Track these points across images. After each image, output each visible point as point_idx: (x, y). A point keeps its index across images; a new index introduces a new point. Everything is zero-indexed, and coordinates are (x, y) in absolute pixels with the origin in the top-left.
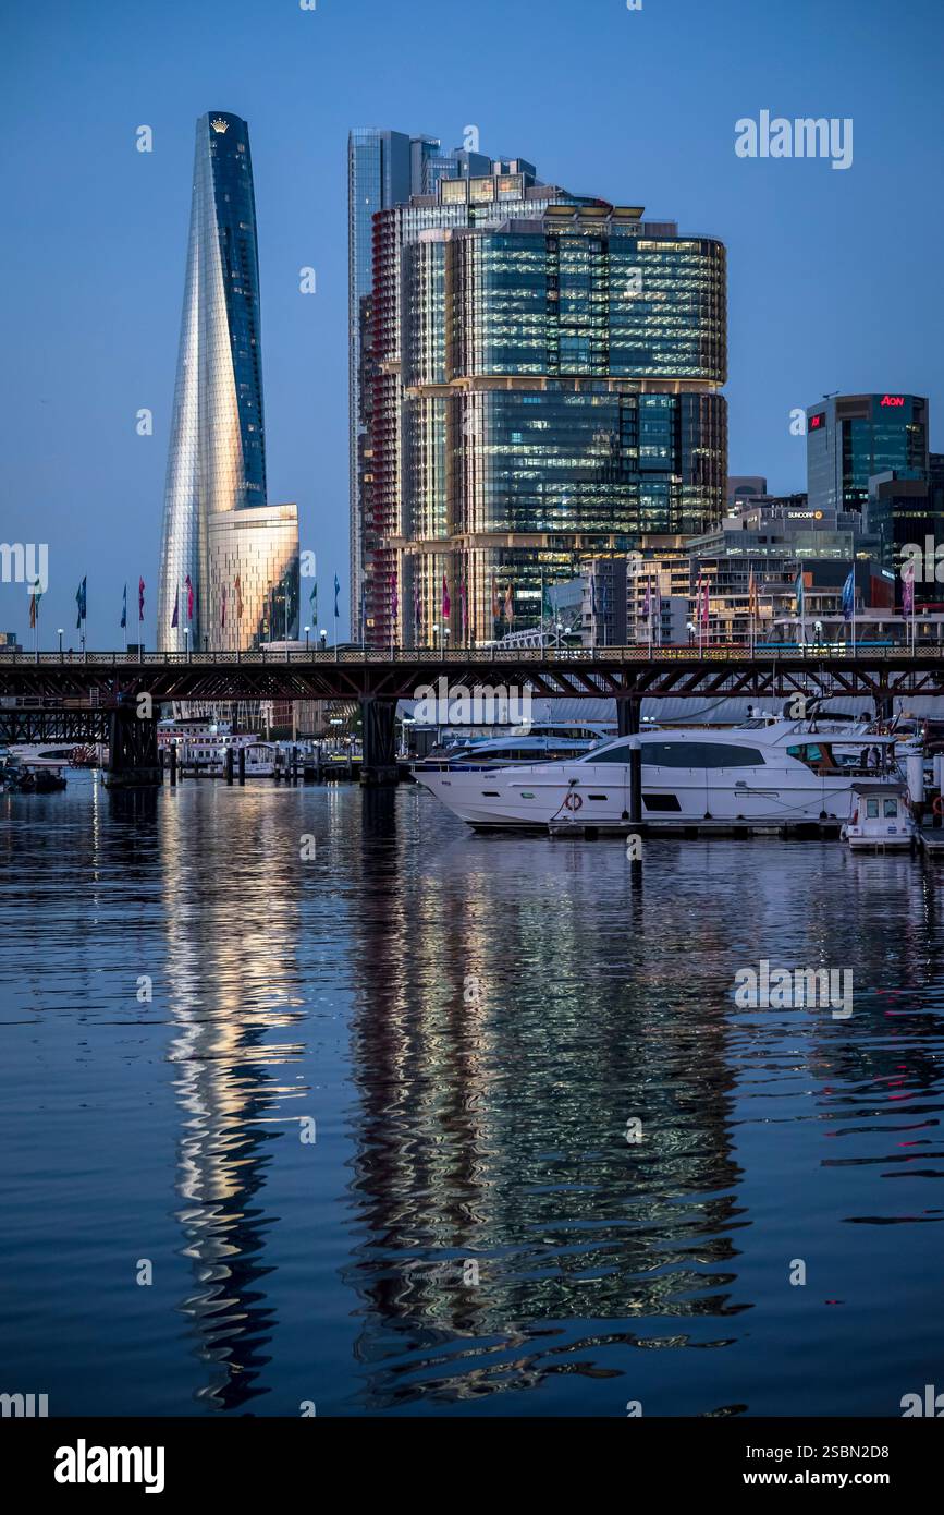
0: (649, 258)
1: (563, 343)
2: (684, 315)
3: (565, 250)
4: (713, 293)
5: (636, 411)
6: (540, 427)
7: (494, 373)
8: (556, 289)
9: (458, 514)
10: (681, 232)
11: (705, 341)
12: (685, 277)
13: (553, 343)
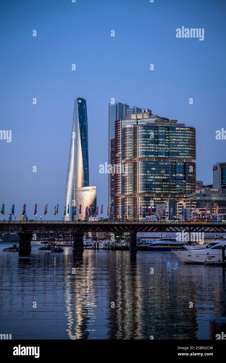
0: (178, 131)
1: (159, 150)
2: (186, 144)
3: (159, 130)
4: (193, 139)
5: (175, 166)
6: (154, 169)
7: (143, 157)
8: (157, 138)
9: (135, 189)
10: (186, 126)
11: (191, 150)
12: (186, 136)
13: (157, 150)
